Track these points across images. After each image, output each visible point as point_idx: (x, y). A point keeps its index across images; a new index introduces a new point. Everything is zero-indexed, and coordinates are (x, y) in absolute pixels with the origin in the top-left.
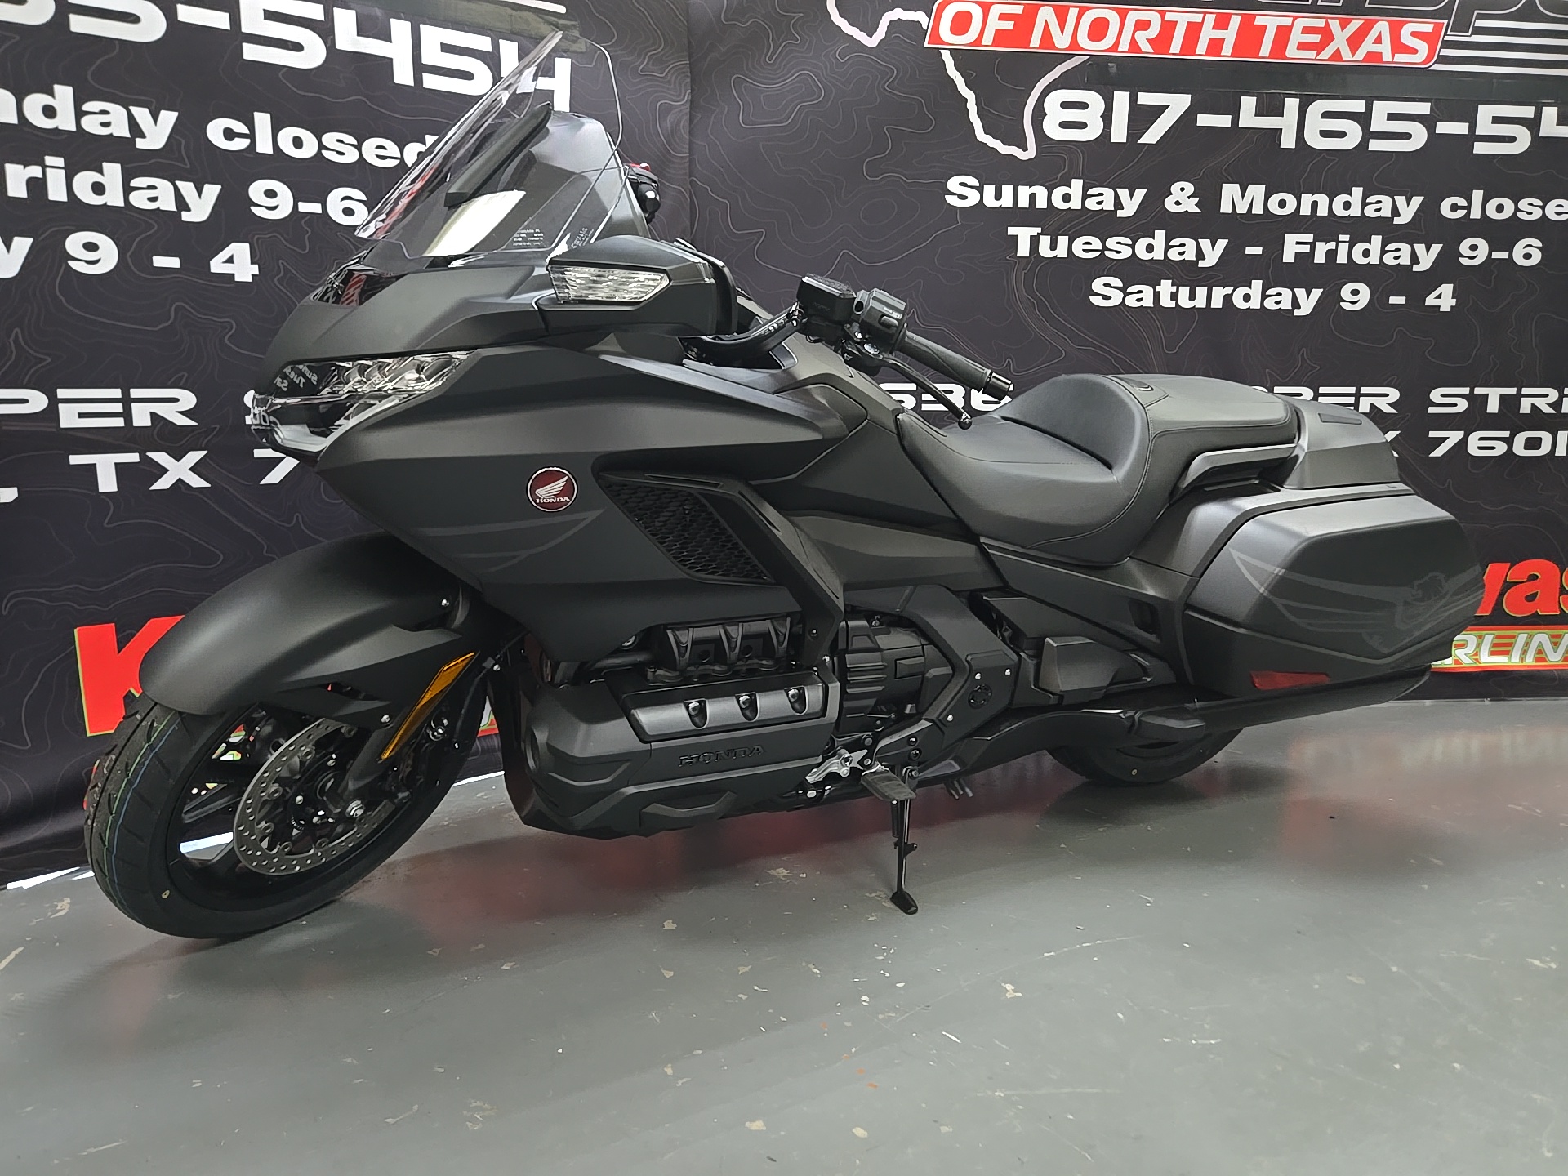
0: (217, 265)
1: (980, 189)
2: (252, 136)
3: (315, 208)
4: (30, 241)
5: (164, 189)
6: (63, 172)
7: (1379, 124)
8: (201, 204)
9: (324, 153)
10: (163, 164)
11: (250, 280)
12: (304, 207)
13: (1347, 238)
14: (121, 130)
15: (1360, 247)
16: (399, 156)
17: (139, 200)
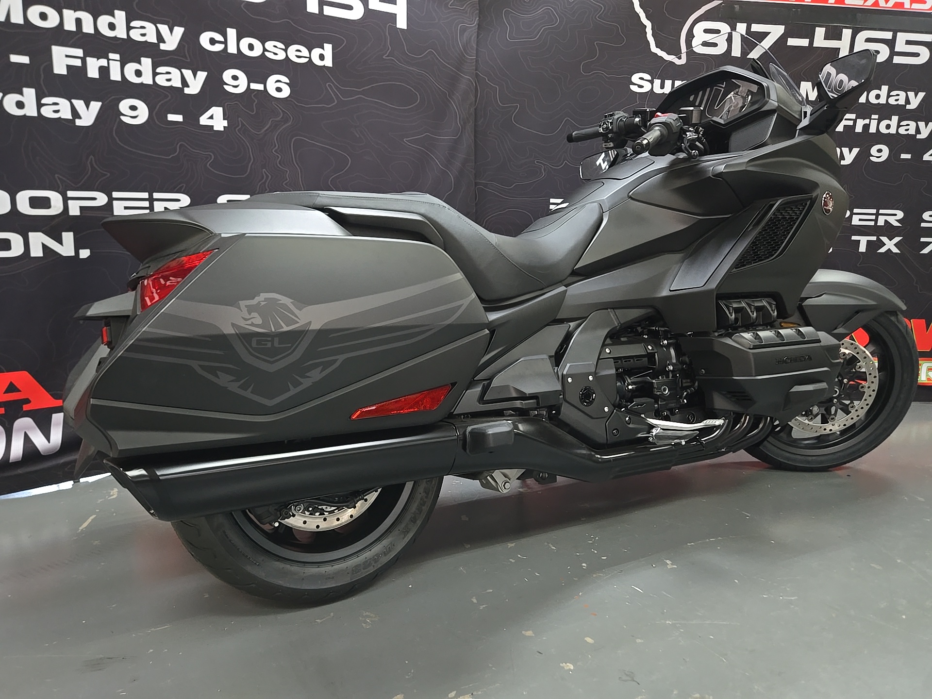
0: (204, 120)
1: (652, 82)
2: (225, 42)
3: (260, 87)
4: (100, 104)
5: (175, 73)
6: (119, 63)
7: (900, 46)
8: (196, 83)
9: (266, 53)
10: (174, 59)
11: (222, 129)
12: (254, 86)
13: (876, 117)
14: (152, 38)
15: (884, 123)
16: (309, 56)
17: (161, 80)
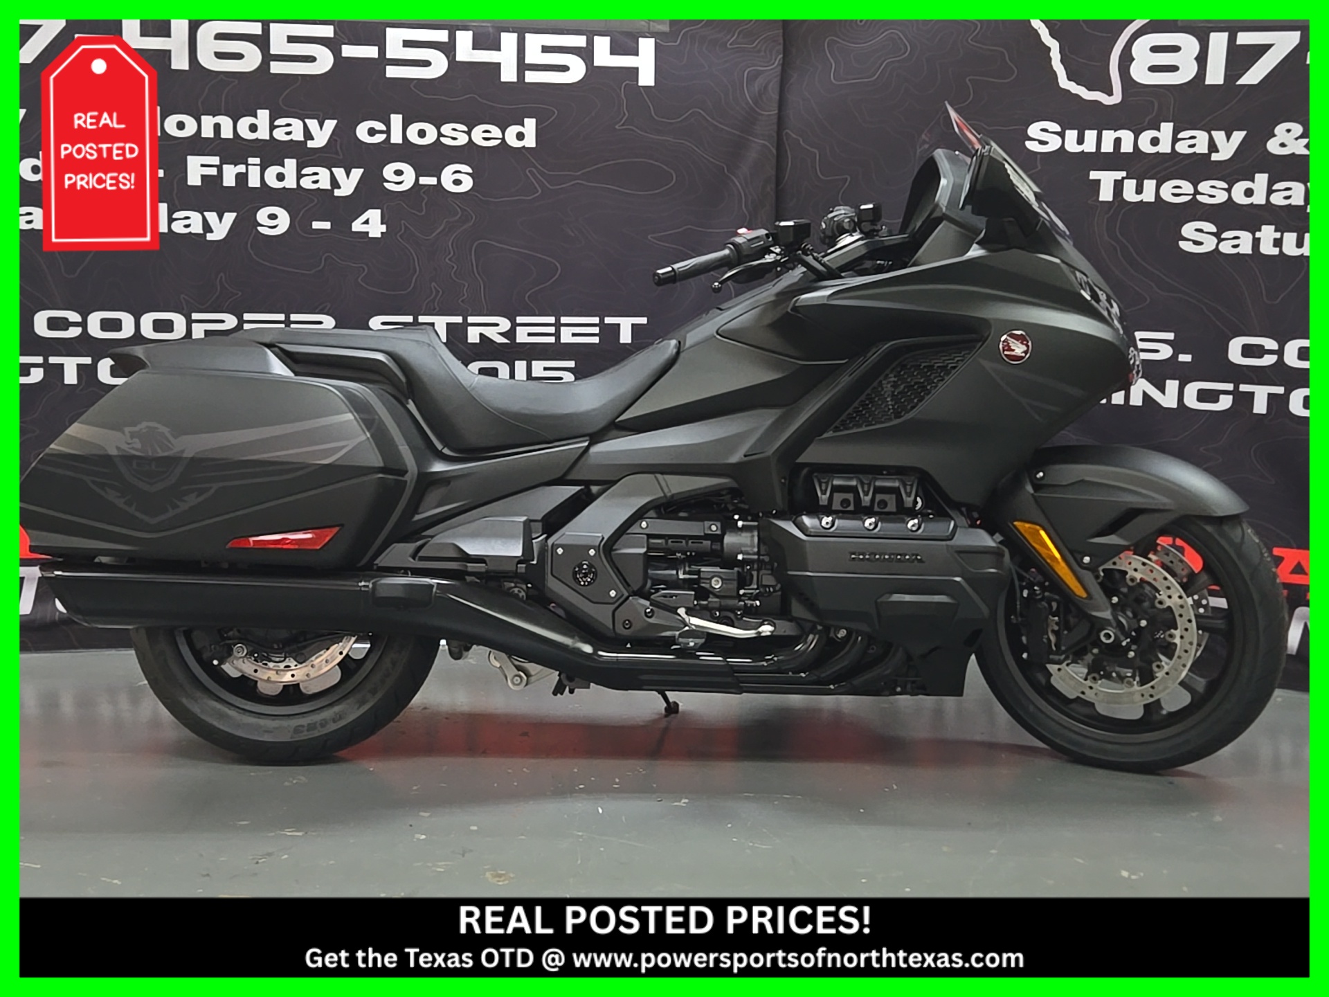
0: (357, 226)
1: (1062, 135)
2: (388, 132)
3: (432, 181)
4: (234, 214)
5: (324, 174)
6: (259, 168)
8: (348, 183)
9: (442, 139)
10: (325, 157)
11: (379, 236)
12: (424, 181)
14: (298, 136)
16: (501, 136)
17: (306, 183)
